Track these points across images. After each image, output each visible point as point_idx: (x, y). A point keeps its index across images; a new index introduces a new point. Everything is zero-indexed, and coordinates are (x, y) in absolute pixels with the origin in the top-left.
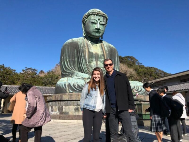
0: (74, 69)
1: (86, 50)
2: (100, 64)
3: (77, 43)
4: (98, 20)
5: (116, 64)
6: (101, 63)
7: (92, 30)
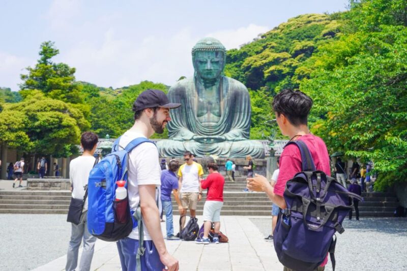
0: (181, 125)
1: (195, 99)
2: (213, 117)
3: (185, 89)
4: (207, 58)
5: (243, 113)
6: (215, 115)
7: (201, 71)
